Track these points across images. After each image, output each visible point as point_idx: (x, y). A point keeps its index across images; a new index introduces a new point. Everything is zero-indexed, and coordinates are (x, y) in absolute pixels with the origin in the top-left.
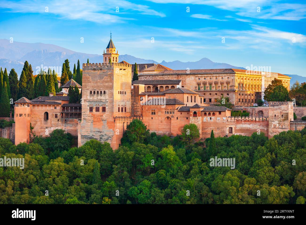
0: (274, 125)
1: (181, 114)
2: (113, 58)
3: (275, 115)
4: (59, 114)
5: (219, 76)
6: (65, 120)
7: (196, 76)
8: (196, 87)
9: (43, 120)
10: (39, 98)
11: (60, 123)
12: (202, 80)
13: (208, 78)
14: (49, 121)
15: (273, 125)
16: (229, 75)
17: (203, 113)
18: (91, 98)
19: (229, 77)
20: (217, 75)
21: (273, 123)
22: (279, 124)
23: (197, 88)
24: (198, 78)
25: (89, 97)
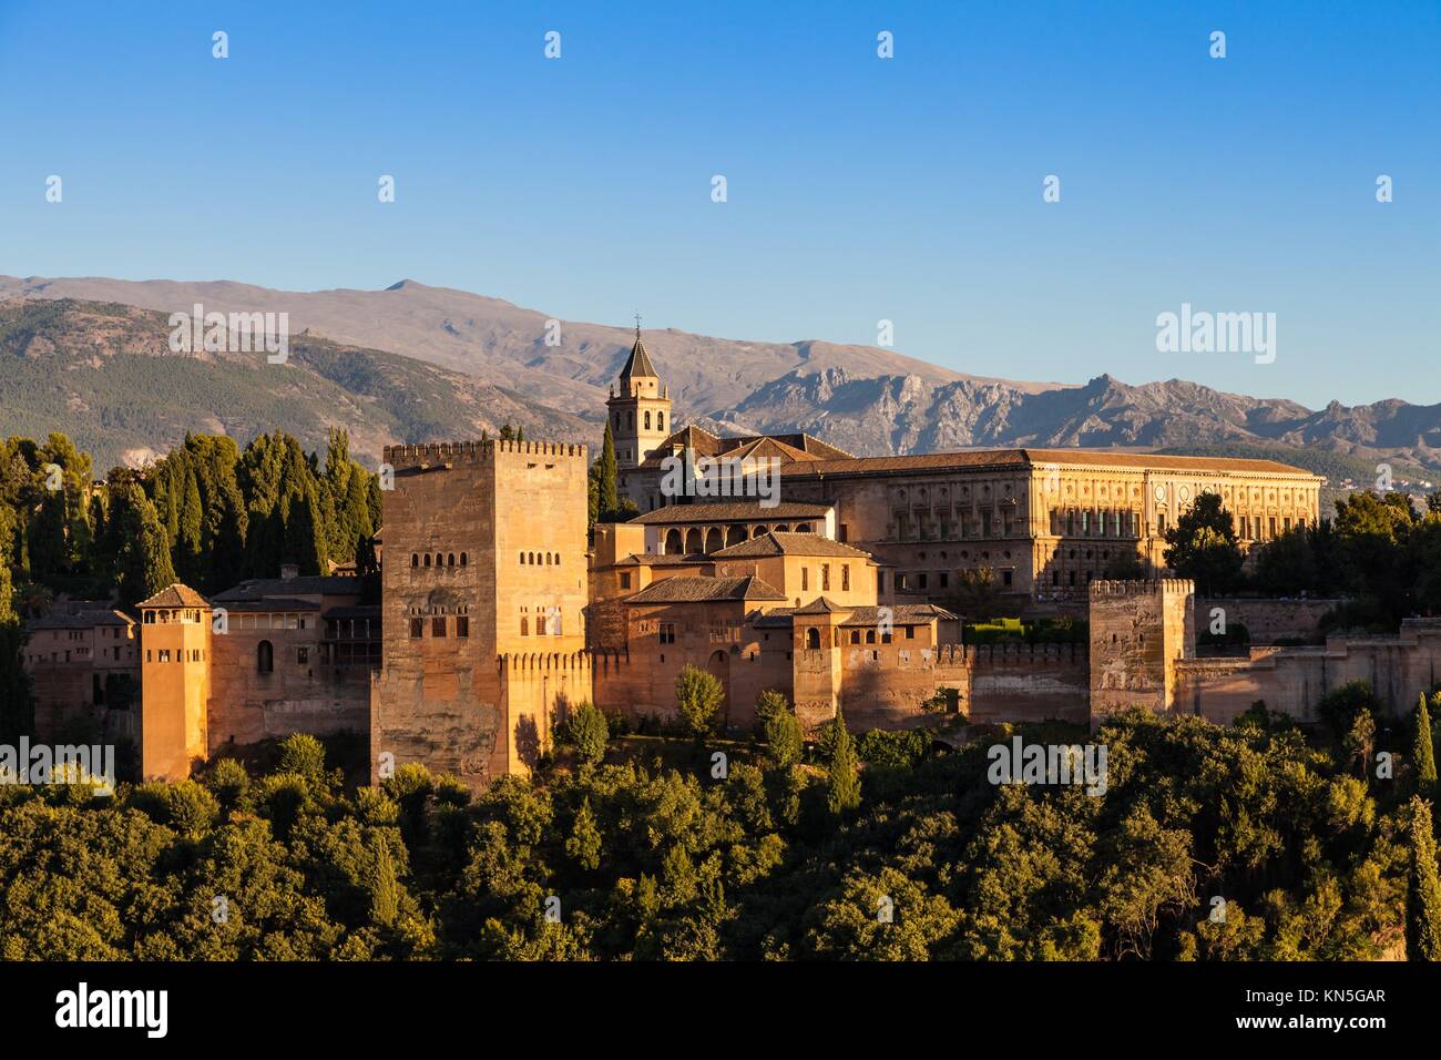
0: (1110, 675)
1: (767, 638)
2: (647, 415)
3: (1114, 636)
4: (312, 649)
5: (972, 481)
6: (337, 672)
7: (891, 481)
8: (890, 528)
9: (253, 672)
10: (244, 587)
11: (315, 682)
12: (914, 496)
13: (935, 491)
14: (275, 676)
15: (1105, 676)
16: (1009, 475)
17: (849, 633)
18: (415, 585)
19: (1010, 483)
20: (968, 477)
21: (1105, 667)
22: (1128, 671)
23: (896, 533)
24: (895, 491)
25: (407, 580)
